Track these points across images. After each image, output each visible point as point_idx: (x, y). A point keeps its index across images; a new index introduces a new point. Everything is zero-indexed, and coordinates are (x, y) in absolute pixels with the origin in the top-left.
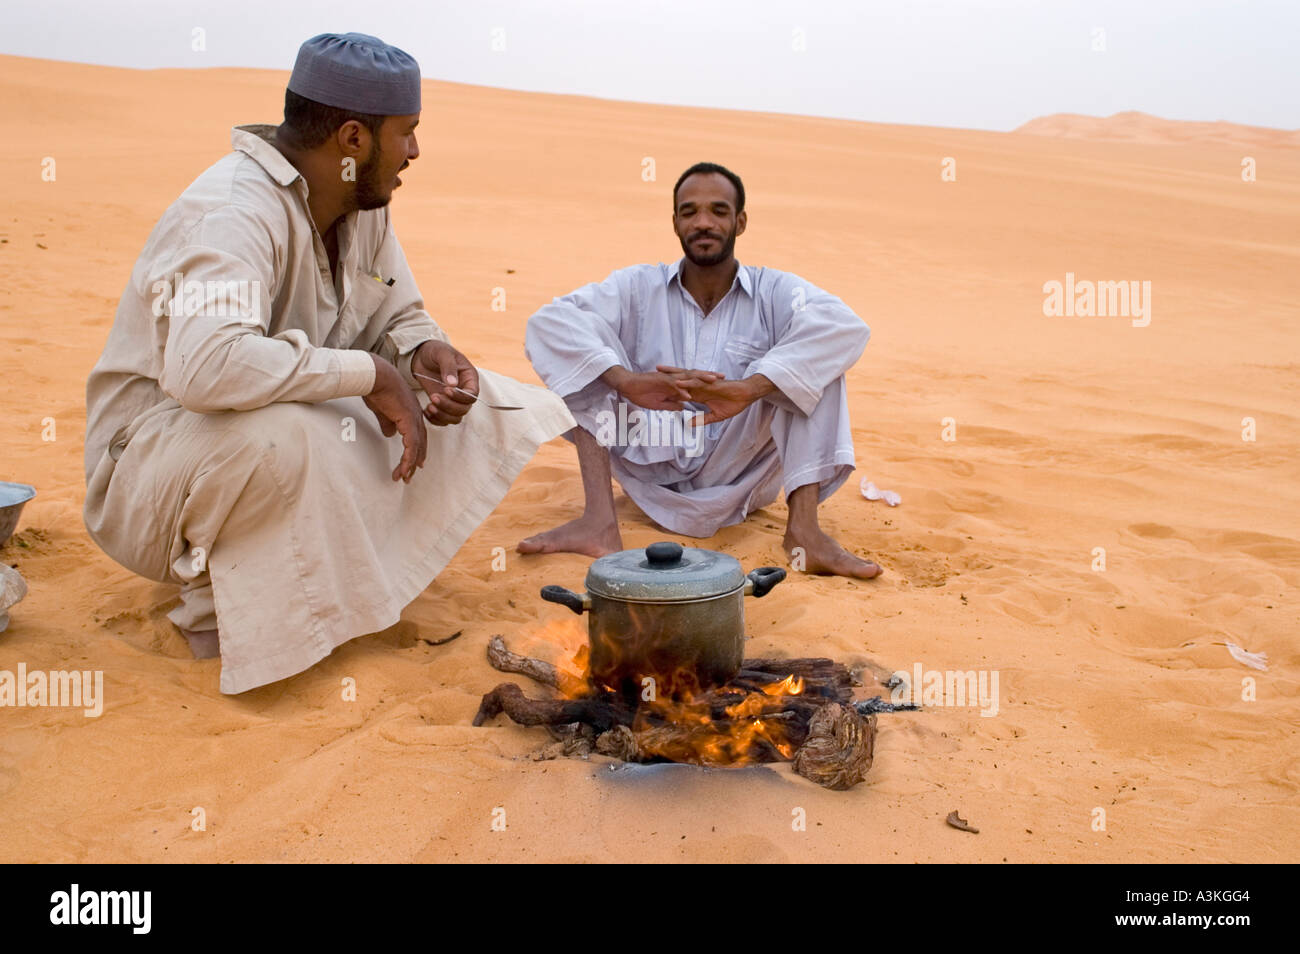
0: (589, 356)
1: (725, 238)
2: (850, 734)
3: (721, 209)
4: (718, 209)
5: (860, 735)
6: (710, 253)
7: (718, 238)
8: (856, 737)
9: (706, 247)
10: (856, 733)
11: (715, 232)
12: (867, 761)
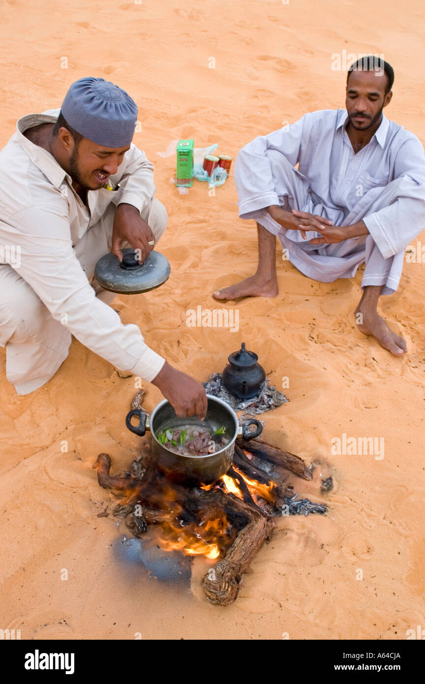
0: (256, 196)
1: (373, 117)
2: (225, 587)
3: (374, 97)
4: (372, 97)
5: (229, 589)
6: (363, 126)
7: (368, 117)
8: (227, 590)
9: (360, 123)
10: (228, 587)
11: (367, 113)
12: (231, 602)
